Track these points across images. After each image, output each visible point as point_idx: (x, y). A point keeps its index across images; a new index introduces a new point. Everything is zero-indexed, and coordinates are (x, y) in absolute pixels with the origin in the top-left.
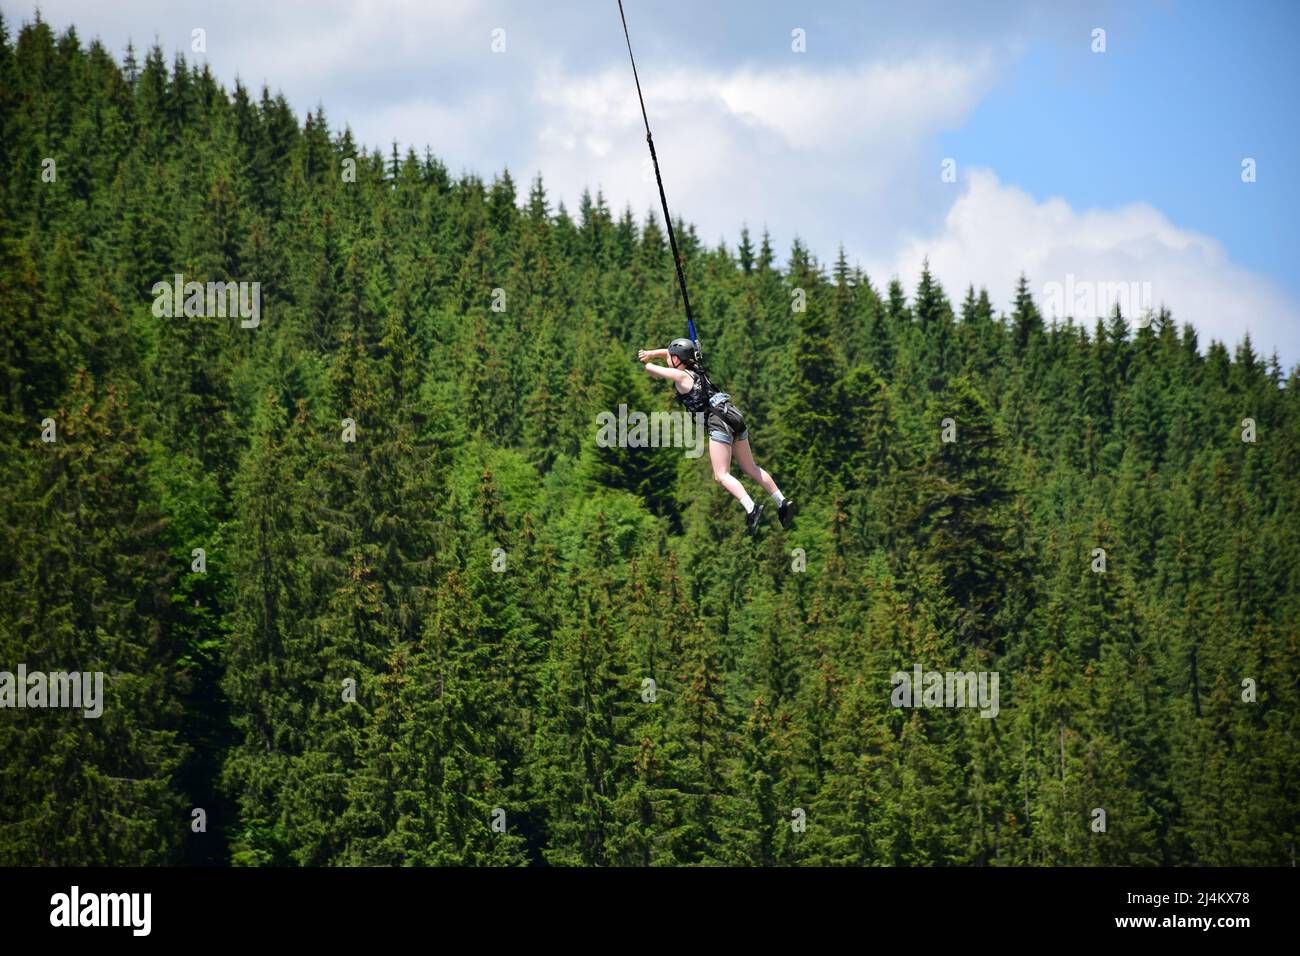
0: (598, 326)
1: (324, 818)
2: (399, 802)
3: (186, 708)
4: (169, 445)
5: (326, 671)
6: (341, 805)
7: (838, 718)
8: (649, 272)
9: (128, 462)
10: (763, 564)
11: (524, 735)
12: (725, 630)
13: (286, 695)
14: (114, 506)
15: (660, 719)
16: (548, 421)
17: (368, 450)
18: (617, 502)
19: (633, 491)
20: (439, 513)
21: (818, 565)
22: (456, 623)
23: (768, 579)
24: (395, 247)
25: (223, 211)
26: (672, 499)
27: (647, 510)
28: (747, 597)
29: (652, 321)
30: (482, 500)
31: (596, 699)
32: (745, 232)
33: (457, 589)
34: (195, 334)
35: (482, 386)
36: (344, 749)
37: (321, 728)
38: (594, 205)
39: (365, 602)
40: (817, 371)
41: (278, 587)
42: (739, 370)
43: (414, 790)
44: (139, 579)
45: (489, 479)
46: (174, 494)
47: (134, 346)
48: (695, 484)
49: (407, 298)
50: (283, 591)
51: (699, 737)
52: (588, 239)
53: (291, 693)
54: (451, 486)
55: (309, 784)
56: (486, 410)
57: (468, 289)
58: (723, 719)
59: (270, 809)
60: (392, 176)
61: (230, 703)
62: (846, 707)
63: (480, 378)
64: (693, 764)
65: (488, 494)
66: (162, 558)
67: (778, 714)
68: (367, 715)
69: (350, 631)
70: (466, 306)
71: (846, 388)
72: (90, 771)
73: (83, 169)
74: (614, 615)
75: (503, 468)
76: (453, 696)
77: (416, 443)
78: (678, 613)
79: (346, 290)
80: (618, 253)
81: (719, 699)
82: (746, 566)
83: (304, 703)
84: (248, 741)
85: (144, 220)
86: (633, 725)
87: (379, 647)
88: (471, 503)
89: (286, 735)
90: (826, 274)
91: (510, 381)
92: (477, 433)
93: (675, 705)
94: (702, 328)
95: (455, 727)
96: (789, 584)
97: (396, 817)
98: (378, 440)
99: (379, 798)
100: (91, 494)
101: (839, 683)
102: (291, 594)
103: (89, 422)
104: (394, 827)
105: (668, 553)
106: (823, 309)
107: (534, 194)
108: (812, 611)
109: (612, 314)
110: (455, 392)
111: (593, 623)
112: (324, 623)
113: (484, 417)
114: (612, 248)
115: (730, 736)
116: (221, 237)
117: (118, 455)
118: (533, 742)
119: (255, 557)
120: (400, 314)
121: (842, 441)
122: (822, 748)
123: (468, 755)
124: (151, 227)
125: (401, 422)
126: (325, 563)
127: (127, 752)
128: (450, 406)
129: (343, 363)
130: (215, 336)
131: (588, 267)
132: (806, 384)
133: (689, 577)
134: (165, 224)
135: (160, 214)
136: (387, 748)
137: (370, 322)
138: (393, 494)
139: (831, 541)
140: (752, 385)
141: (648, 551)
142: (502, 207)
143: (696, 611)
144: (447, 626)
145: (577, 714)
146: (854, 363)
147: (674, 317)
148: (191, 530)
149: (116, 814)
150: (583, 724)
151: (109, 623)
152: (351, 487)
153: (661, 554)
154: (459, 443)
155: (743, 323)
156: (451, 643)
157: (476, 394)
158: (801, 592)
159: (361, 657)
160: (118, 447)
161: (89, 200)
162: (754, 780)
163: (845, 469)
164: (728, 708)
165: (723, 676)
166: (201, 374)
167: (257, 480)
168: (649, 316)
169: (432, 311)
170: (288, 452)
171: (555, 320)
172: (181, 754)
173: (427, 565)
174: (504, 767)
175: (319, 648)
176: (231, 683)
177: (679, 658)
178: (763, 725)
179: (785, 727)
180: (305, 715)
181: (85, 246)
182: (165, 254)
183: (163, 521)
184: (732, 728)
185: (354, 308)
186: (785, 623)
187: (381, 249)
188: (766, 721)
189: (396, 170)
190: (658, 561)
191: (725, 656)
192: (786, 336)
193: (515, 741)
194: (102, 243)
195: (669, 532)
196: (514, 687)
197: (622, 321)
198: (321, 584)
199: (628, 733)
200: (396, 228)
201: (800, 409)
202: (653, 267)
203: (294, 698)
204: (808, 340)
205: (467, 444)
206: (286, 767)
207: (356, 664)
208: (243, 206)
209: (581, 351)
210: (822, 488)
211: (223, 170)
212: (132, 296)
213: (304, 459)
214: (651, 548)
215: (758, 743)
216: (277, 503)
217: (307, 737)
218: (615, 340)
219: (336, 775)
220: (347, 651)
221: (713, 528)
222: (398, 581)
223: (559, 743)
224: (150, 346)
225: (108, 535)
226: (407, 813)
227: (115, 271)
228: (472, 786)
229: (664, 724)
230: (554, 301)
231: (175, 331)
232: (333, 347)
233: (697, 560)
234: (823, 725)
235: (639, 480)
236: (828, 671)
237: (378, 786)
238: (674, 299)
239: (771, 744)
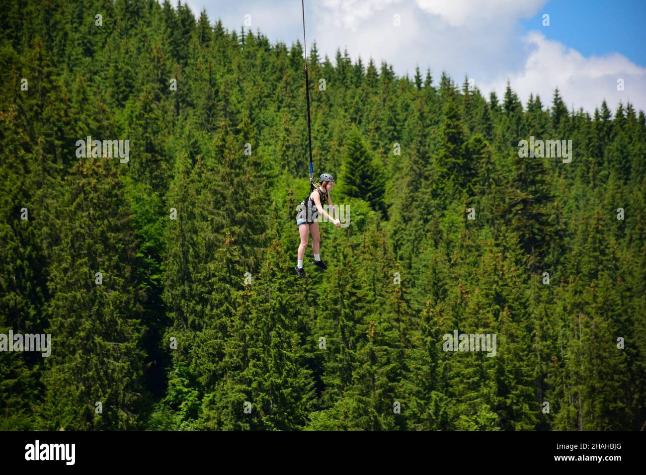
0: (345, 117)
1: (213, 362)
2: (249, 354)
3: (144, 308)
4: (134, 179)
5: (213, 290)
6: (221, 356)
7: (467, 310)
8: (370, 89)
9: (113, 187)
10: (429, 234)
11: (311, 320)
12: (410, 267)
13: (194, 302)
14: (107, 209)
15: (378, 312)
16: (320, 164)
17: (232, 180)
18: (356, 204)
19: (364, 199)
20: (267, 211)
21: (456, 234)
22: (277, 265)
23: (431, 242)
24: (244, 79)
25: (159, 62)
26: (382, 203)
27: (371, 208)
28: (420, 251)
29: (372, 114)
30: (289, 204)
31: (346, 302)
32: (418, 69)
33: (277, 248)
34: (147, 123)
35: (288, 147)
36: (223, 328)
37: (210, 318)
38: (343, 56)
39: (232, 255)
40: (455, 138)
41: (189, 248)
42: (416, 138)
43: (257, 348)
44: (120, 245)
45: (292, 194)
46: (137, 203)
47: (116, 129)
48: (394, 195)
49: (251, 104)
50: (191, 250)
51: (398, 320)
52: (340, 73)
53: (196, 300)
54: (273, 198)
55: (206, 345)
56: (290, 160)
57: (280, 99)
58: (410, 311)
59: (187, 358)
60: (241, 43)
61: (166, 305)
62: (471, 305)
63: (286, 143)
64: (395, 334)
65: (291, 201)
66: (131, 235)
67: (438, 308)
68: (234, 311)
69: (225, 270)
70: (279, 108)
71: (469, 146)
72: (98, 339)
73: (89, 42)
74: (355, 260)
75: (298, 188)
76: (275, 301)
77: (255, 176)
78: (387, 259)
79: (219, 101)
80: (354, 80)
81: (407, 301)
82: (420, 235)
83: (203, 306)
84: (175, 324)
85: (120, 67)
86: (364, 315)
87: (240, 277)
88: (283, 206)
89: (194, 321)
90: (459, 89)
91: (302, 145)
92: (285, 171)
93: (386, 304)
94: (397, 117)
95: (276, 317)
96: (442, 244)
97: (249, 361)
98: (237, 175)
99: (239, 352)
100: (95, 204)
101: (467, 293)
102: (195, 251)
103: (94, 167)
104: (248, 366)
105: (381, 229)
106: (457, 107)
107: (312, 51)
108: (454, 257)
109: (351, 111)
110: (275, 151)
111: (345, 264)
112: (212, 266)
113: (289, 163)
114: (352, 78)
115: (413, 319)
116: (158, 75)
117: (109, 184)
118: (316, 323)
119: (177, 233)
120: (247, 112)
121: (468, 172)
122: (459, 325)
123: (283, 330)
124: (124, 70)
125: (248, 166)
126: (212, 236)
127: (116, 330)
128: (272, 158)
129: (220, 137)
130: (157, 124)
131: (339, 87)
132: (449, 144)
133: (392, 241)
134: (130, 69)
135: (127, 64)
136: (243, 328)
137: (232, 116)
138: (245, 201)
139: (462, 222)
140: (422, 145)
141: (371, 229)
142: (296, 58)
143: (396, 258)
144: (271, 266)
145: (336, 310)
146: (473, 133)
147: (383, 112)
148: (146, 221)
149: (111, 361)
150: (340, 315)
151: (106, 267)
152: (224, 198)
153: (378, 230)
154: (277, 176)
155: (418, 114)
156: (274, 275)
157: (285, 152)
158: (448, 248)
159: (230, 282)
160: (109, 179)
161: (93, 57)
162: (427, 341)
163: (469, 187)
164: (412, 306)
165: (408, 291)
166: (151, 143)
167: (178, 195)
168: (371, 111)
169: (263, 110)
170: (192, 181)
171: (324, 114)
172: (143, 331)
173: (262, 237)
174: (302, 336)
175: (209, 278)
176: (167, 296)
177: (387, 281)
178: (431, 314)
179: (441, 315)
180: (203, 311)
181: (91, 80)
182: (130, 84)
183: (131, 217)
184: (414, 316)
185: (225, 109)
186: (440, 264)
187: (237, 80)
188: (432, 312)
189: (243, 40)
190: (377, 234)
191: (410, 280)
192: (439, 121)
193: (307, 323)
194: (99, 79)
195: (382, 218)
196: (306, 297)
197: (357, 114)
198: (211, 247)
199: (362, 318)
200: (244, 69)
201: (446, 157)
202: (372, 87)
203: (198, 303)
204: (450, 122)
205: (280, 176)
206: (194, 337)
207: (228, 286)
208: (168, 59)
209: (337, 130)
210: (457, 196)
211: (158, 41)
212: (114, 105)
213: (202, 184)
214: (373, 227)
215: (428, 323)
216: (188, 207)
217: (204, 322)
218: (353, 124)
219: (219, 341)
220: (223, 280)
221: (403, 217)
222: (248, 244)
223: (328, 324)
224: (124, 129)
225: (103, 223)
226: (253, 359)
227: (106, 92)
228: (285, 345)
229: (380, 314)
230: (323, 105)
231: (138, 122)
232: (214, 129)
233: (395, 233)
234: (460, 314)
235: (366, 194)
236: (461, 287)
237: (239, 346)
238: (382, 103)
239: (435, 324)
